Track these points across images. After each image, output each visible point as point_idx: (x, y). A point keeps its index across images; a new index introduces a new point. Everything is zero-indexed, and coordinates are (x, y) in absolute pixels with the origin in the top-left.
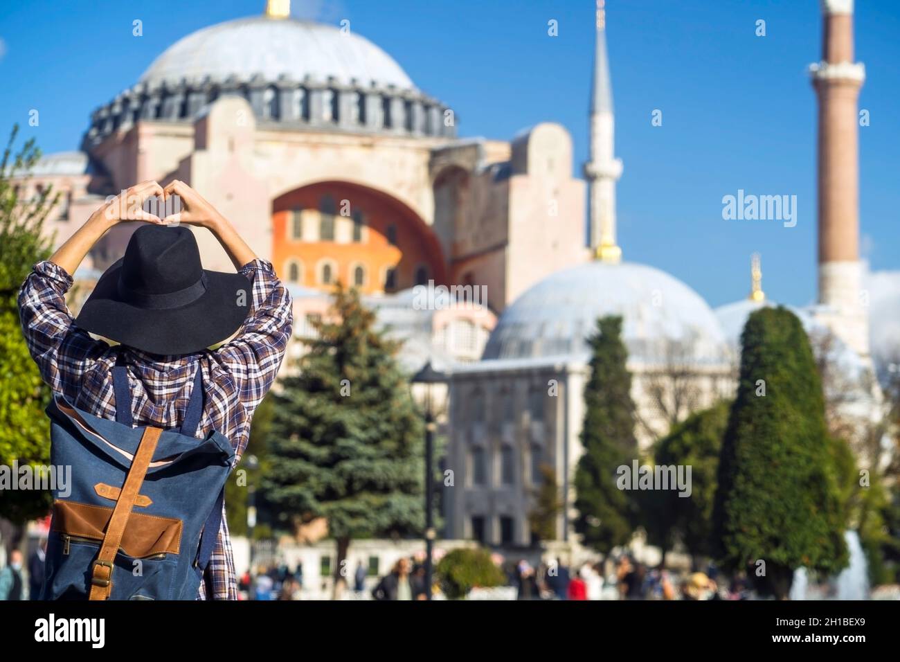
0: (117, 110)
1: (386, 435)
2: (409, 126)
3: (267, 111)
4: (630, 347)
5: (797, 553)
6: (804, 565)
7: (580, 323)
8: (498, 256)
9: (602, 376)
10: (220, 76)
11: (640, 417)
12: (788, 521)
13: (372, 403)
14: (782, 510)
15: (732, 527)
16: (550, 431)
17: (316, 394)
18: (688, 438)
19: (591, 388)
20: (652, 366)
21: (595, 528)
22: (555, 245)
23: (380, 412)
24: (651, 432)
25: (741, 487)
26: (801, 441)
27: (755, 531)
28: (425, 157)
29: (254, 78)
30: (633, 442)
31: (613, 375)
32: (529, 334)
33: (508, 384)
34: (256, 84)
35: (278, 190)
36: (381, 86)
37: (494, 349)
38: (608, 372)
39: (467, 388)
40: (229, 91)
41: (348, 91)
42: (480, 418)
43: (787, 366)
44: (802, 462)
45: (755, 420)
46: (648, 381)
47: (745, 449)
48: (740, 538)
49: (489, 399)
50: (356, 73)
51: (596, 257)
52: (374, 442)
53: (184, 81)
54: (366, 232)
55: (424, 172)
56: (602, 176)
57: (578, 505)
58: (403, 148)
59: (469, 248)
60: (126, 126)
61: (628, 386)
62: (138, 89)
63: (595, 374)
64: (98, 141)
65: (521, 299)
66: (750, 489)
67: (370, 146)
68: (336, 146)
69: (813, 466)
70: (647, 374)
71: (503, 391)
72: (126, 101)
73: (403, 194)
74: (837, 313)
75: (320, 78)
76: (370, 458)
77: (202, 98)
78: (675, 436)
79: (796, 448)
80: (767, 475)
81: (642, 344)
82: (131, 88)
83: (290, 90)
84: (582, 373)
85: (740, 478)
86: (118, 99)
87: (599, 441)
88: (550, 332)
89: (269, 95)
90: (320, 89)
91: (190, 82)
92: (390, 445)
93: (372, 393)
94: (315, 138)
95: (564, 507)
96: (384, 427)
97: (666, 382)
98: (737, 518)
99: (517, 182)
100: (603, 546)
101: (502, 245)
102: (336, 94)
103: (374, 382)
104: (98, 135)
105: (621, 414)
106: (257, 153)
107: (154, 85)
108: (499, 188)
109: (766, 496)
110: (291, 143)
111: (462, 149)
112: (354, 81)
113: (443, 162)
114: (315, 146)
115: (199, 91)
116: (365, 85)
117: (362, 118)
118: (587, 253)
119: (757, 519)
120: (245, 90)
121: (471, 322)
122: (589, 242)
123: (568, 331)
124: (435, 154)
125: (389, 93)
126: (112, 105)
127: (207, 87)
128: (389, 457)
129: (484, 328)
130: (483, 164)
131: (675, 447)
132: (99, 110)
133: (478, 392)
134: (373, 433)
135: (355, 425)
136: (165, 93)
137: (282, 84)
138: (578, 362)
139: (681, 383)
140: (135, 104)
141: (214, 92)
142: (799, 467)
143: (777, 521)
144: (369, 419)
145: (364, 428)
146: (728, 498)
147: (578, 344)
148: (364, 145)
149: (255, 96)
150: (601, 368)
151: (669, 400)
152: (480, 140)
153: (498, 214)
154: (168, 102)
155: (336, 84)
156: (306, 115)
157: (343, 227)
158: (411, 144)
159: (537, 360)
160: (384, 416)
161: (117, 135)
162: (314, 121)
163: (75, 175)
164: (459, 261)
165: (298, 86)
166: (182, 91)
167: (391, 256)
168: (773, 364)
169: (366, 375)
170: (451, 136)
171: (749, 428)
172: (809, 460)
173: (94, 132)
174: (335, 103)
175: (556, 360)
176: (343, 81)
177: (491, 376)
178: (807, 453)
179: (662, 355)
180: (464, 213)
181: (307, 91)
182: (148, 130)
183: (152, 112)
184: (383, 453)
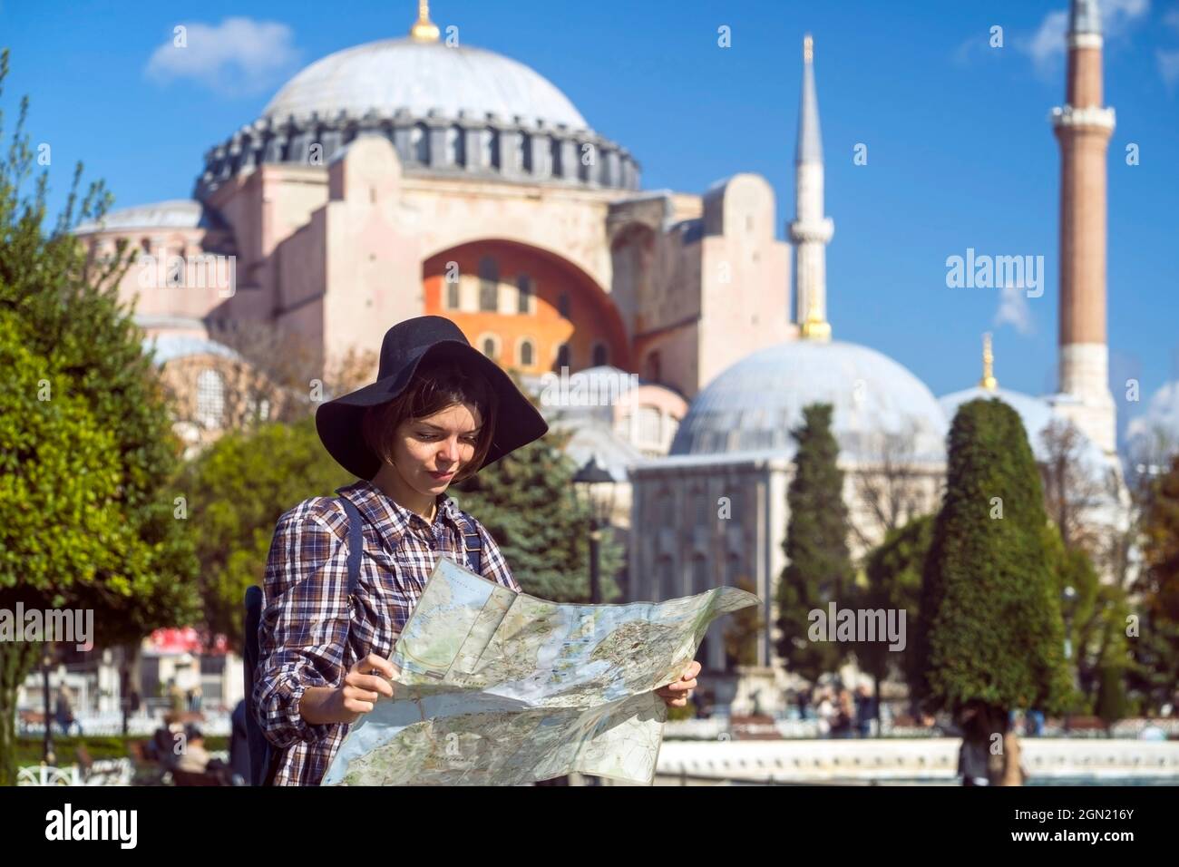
0: (236, 150)
1: (554, 543)
2: (583, 173)
3: (413, 153)
4: (841, 443)
5: (1012, 692)
6: (1020, 706)
7: (784, 412)
8: (689, 331)
9: (809, 475)
10: (358, 110)
11: (851, 524)
12: (1002, 654)
13: (537, 505)
14: (995, 641)
15: (936, 662)
16: (750, 538)
17: (473, 494)
18: (905, 549)
19: (796, 488)
20: (866, 464)
21: (802, 650)
22: (755, 320)
23: (546, 516)
24: (865, 541)
25: (948, 614)
26: (1018, 560)
27: (963, 666)
28: (602, 213)
29: (398, 114)
30: (845, 552)
31: (821, 474)
32: (725, 424)
33: (700, 482)
34: (401, 121)
35: (429, 250)
36: (550, 126)
37: (683, 442)
38: (815, 470)
39: (652, 487)
40: (369, 129)
41: (510, 132)
42: (669, 522)
43: (1002, 471)
44: (1019, 584)
45: (964, 534)
46: (861, 482)
47: (952, 569)
48: (946, 673)
49: (679, 500)
50: (520, 111)
51: (803, 334)
52: (541, 551)
53: (315, 115)
54: (534, 303)
55: (601, 230)
56: (810, 239)
57: (781, 624)
58: (577, 201)
59: (655, 322)
60: (247, 170)
61: (838, 487)
62: (261, 125)
63: (800, 471)
64: (214, 187)
65: (715, 383)
66: (959, 617)
67: (538, 198)
68: (498, 198)
69: (1032, 588)
70: (859, 473)
71: (696, 491)
72: (246, 139)
73: (576, 257)
74: (1081, 403)
75: (477, 116)
76: (535, 570)
77: (338, 136)
78: (890, 547)
79: (1012, 568)
80: (977, 600)
81: (855, 438)
82: (253, 125)
83: (441, 129)
84: (786, 472)
85: (947, 603)
86: (237, 137)
87: (805, 551)
88: (749, 423)
89: (416, 135)
90: (477, 129)
91: (322, 117)
92: (559, 554)
93: (538, 493)
94: (472, 188)
95: (766, 626)
96: (551, 532)
97: (880, 482)
98: (943, 650)
99: (710, 243)
100: (810, 672)
101: (693, 319)
102: (496, 134)
103: (539, 480)
104: (213, 181)
105: (830, 520)
106: (403, 205)
107: (279, 121)
108: (689, 251)
109: (977, 625)
110: (444, 194)
111: (644, 203)
112: (517, 119)
113: (623, 219)
114: (473, 197)
115: (333, 130)
116: (530, 124)
117: (528, 165)
118: (793, 330)
119: (966, 652)
120: (388, 128)
121: (657, 409)
122: (795, 317)
123: (769, 422)
124: (614, 209)
125: (559, 134)
126: (229, 144)
127: (343, 125)
128: (558, 568)
129: (673, 416)
130: (670, 222)
131: (890, 559)
132: (215, 150)
133: (665, 492)
134: (539, 540)
135: (517, 530)
136: (292, 130)
137: (431, 122)
138: (781, 457)
139: (898, 483)
140: (257, 144)
141: (352, 131)
142: (1015, 591)
143: (989, 655)
144: (534, 524)
145: (527, 535)
146: (932, 627)
147: (781, 436)
148: (530, 198)
149: (400, 135)
150: (808, 466)
151: (885, 505)
152: (667, 193)
153: (688, 282)
154: (297, 141)
155: (495, 123)
156: (461, 160)
157: (508, 296)
158: (586, 196)
159: (734, 455)
160: (551, 521)
161: (236, 180)
162: (471, 167)
163: (188, 228)
164: (643, 338)
165: (450, 124)
166: (312, 128)
167: (562, 330)
168: (987, 467)
169: (529, 472)
170: (632, 189)
171: (959, 543)
172: (1028, 582)
173: (208, 177)
174: (495, 146)
175: (756, 456)
176: (505, 120)
177: (681, 473)
178: (1025, 574)
179: (878, 452)
180: (648, 280)
181: (462, 130)
182: (274, 175)
183: (277, 153)
184: (550, 563)
